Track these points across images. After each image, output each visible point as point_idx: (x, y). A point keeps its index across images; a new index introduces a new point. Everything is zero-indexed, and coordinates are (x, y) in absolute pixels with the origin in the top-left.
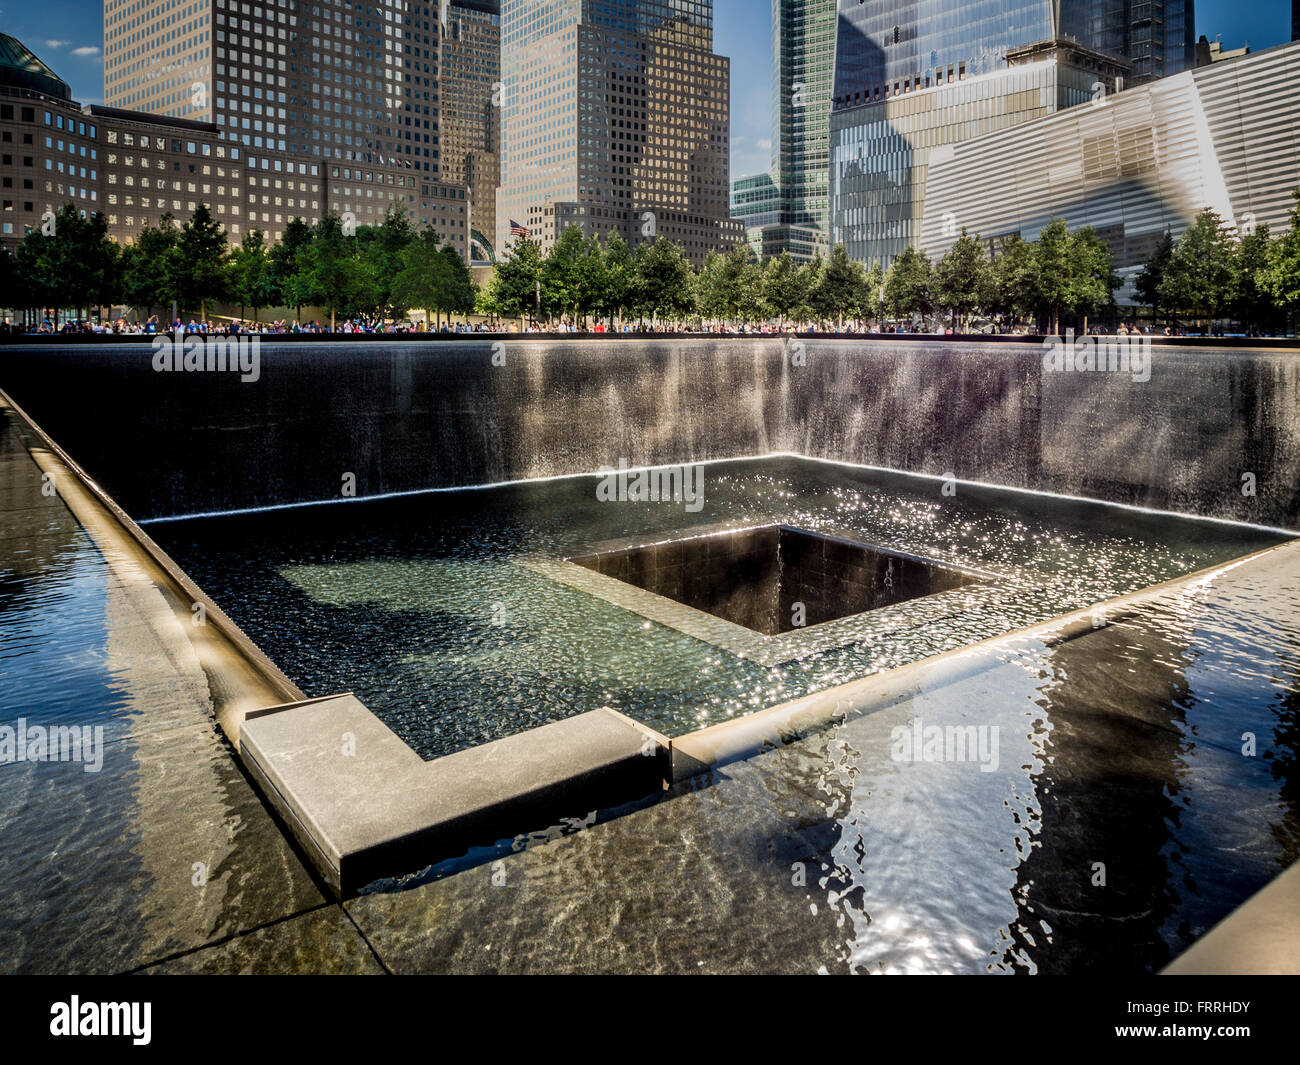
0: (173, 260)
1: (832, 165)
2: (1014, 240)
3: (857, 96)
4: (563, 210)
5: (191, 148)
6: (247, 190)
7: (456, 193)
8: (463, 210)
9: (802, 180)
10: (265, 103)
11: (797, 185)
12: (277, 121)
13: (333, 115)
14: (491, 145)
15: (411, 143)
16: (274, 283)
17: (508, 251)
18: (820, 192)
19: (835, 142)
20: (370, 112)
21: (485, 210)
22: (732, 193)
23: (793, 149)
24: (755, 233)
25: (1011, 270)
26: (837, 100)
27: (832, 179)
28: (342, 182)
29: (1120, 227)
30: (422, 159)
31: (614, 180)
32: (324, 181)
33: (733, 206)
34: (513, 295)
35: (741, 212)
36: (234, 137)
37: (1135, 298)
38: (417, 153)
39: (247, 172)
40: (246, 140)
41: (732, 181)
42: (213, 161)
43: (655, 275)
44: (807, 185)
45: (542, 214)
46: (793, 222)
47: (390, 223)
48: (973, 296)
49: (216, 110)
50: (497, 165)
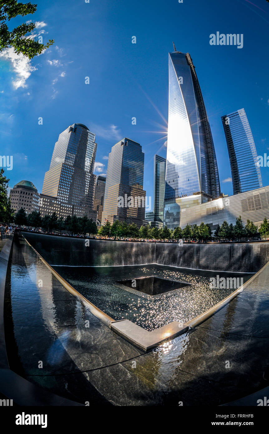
0: (49, 221)
1: (164, 211)
2: (195, 226)
3: (168, 199)
4: (115, 217)
5: (53, 201)
6: (61, 209)
7: (95, 212)
8: (96, 215)
9: (158, 213)
10: (65, 194)
11: (157, 214)
12: (67, 198)
13: (76, 197)
14: (102, 204)
15: (88, 203)
16: (64, 226)
17: (105, 224)
18: (161, 216)
19: (164, 207)
20: (82, 197)
21: (100, 215)
22: (145, 215)
23: (157, 208)
24: (150, 222)
25: (195, 231)
26: (165, 200)
27: (164, 214)
28: (76, 209)
29: (212, 224)
30: (90, 206)
31: (124, 212)
32: (73, 208)
33: (145, 217)
34: (105, 232)
35: (147, 218)
36: (60, 200)
37: (214, 236)
38: (89, 205)
39: (61, 206)
40: (61, 200)
41: (145, 213)
42: (56, 204)
43: (132, 230)
44: (159, 214)
45: (110, 217)
46: (156, 221)
47: (85, 217)
48: (189, 235)
49: (58, 195)
50: (103, 208)
